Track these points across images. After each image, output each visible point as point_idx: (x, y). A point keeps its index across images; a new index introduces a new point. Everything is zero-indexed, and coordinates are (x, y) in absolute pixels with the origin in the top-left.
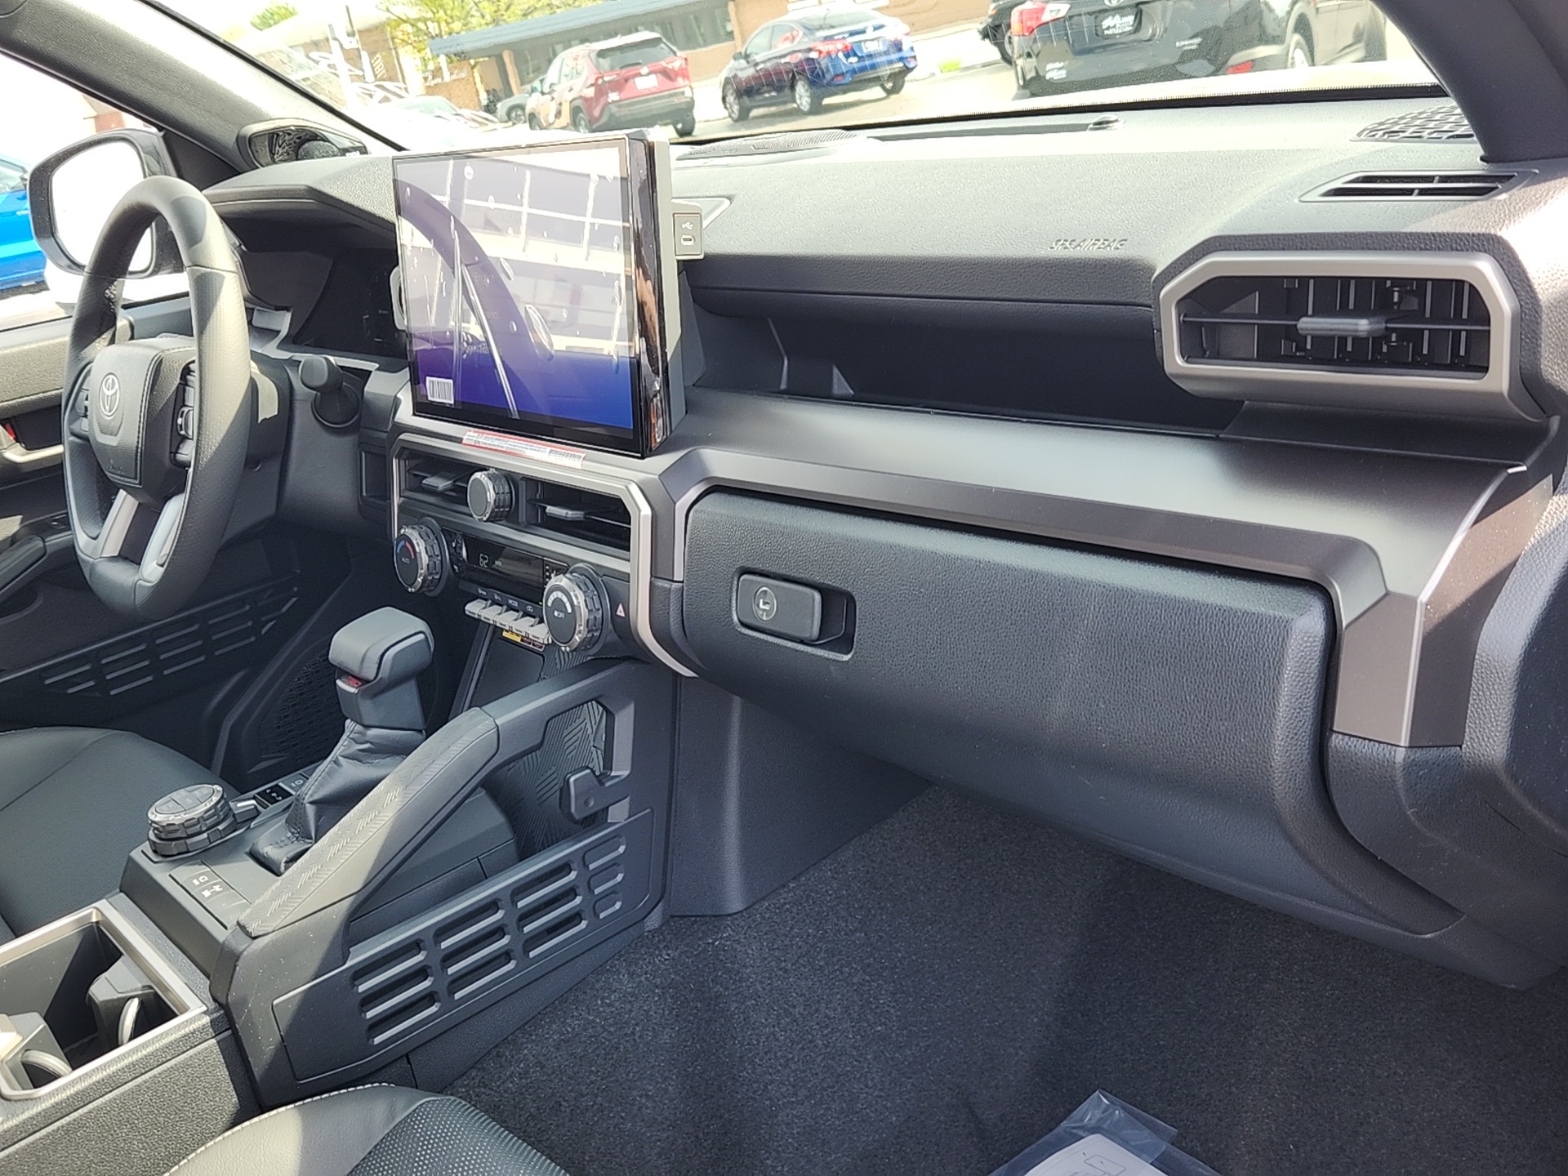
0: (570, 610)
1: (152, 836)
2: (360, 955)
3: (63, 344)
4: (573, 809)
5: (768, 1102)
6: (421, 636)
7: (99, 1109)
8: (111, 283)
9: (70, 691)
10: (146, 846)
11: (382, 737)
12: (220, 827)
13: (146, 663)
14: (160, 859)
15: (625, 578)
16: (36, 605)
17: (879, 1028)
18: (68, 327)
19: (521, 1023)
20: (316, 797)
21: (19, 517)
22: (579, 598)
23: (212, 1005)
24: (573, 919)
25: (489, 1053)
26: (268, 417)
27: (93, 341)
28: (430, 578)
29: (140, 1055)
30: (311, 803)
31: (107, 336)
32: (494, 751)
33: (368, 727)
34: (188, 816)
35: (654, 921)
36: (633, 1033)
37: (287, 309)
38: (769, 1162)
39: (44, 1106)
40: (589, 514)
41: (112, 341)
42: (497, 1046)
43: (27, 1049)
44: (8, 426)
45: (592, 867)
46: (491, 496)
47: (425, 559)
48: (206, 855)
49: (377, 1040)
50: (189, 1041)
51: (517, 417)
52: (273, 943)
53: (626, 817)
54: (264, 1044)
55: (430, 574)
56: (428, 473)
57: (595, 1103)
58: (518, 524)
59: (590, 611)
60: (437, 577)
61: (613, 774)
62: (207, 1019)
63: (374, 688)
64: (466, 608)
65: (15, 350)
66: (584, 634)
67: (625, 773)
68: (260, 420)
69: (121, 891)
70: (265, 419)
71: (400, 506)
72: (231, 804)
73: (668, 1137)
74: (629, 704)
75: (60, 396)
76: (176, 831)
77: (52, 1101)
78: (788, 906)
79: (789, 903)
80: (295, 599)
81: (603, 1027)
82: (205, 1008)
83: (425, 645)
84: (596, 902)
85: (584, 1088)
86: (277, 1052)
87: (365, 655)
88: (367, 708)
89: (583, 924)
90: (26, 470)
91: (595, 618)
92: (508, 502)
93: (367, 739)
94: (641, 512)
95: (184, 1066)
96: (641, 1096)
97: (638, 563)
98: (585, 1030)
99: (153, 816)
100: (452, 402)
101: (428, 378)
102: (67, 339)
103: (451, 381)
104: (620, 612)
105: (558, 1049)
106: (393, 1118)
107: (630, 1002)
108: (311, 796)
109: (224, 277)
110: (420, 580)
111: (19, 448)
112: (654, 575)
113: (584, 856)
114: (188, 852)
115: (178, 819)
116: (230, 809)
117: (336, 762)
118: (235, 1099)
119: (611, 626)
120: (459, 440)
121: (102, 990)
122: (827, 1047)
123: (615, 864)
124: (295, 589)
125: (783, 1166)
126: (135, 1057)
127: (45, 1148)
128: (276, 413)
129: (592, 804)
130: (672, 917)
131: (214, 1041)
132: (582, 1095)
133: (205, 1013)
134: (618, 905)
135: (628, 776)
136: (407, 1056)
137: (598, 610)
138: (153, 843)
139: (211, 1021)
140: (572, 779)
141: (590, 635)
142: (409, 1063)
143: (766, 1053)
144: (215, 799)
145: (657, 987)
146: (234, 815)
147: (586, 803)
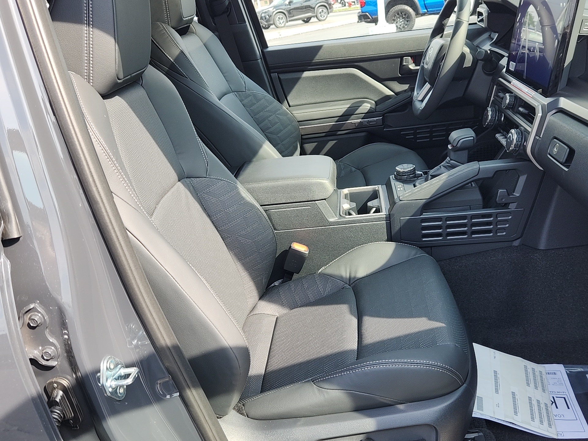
0: (511, 140)
1: (395, 173)
2: (425, 215)
3: (429, 36)
4: (497, 200)
5: (532, 309)
6: (472, 138)
7: (357, 226)
8: (445, 19)
9: (407, 137)
10: (393, 176)
11: (454, 163)
12: (411, 176)
13: (428, 135)
14: (394, 179)
15: (529, 133)
16: (406, 112)
17: (584, 308)
18: (431, 31)
19: (466, 254)
20: (432, 174)
21: (409, 85)
22: (515, 137)
23: (388, 213)
24: (489, 231)
25: (454, 258)
26: (467, 66)
27: (436, 36)
28: (490, 124)
29: (368, 218)
30: (430, 175)
31: (440, 35)
32: (476, 174)
33: (451, 160)
34: (404, 170)
35: (516, 243)
36: (497, 271)
37: (497, 32)
38: (526, 326)
39: (346, 220)
40: (529, 112)
41: (441, 37)
42: (457, 257)
43: (350, 209)
44: (412, 58)
45: (499, 219)
46: (508, 101)
47: (490, 117)
48: (404, 182)
49: (424, 239)
50: (379, 219)
51: (525, 78)
52: (404, 203)
53: (515, 208)
54: (396, 227)
55: (490, 122)
56: (501, 91)
57: (479, 284)
58: (513, 111)
59: (517, 141)
60: (492, 124)
61: (514, 194)
62: (385, 216)
63: (456, 149)
64: (496, 135)
65: (420, 36)
66: (513, 148)
67: (518, 195)
68: (464, 67)
69: (385, 185)
70: (466, 67)
71: (493, 101)
72: (416, 171)
73: (499, 305)
74: (525, 174)
75: (423, 51)
76: (400, 173)
77: (348, 219)
78: (561, 255)
79: (562, 255)
80: (477, 127)
81: (488, 265)
82: (386, 213)
83: (473, 141)
84: (497, 230)
85: (477, 279)
86: (398, 230)
87: (455, 139)
88: (452, 154)
89: (491, 234)
90: (413, 71)
91: (518, 144)
92: (512, 104)
93: (450, 163)
94: (539, 114)
95: (377, 224)
96: (494, 289)
97: (533, 130)
98: (482, 263)
99: (397, 168)
100: (513, 70)
101: (511, 62)
102: (430, 35)
103: (515, 64)
104: (525, 144)
105: (472, 265)
106: (416, 255)
107: (499, 262)
108: (431, 173)
109: (463, 22)
110: (486, 123)
111: (414, 65)
112: (536, 135)
113: (497, 215)
114: (401, 179)
115: (402, 171)
116: (415, 172)
117: (440, 167)
118: (386, 238)
119: (522, 148)
120: (510, 82)
121: (370, 204)
122: (560, 304)
123: (507, 221)
124: (478, 124)
125: (531, 329)
126: (367, 218)
127: (344, 229)
128: (470, 66)
129: (504, 200)
130: (523, 244)
131: (385, 222)
132: (476, 280)
133: (385, 214)
134: (504, 233)
135: (519, 196)
136: (431, 247)
137: (520, 142)
138: (395, 175)
139: (386, 217)
140: (499, 191)
141: (515, 149)
142: (431, 249)
143: (537, 295)
144: (412, 168)
145: (509, 262)
146: (415, 174)
147: (502, 199)
